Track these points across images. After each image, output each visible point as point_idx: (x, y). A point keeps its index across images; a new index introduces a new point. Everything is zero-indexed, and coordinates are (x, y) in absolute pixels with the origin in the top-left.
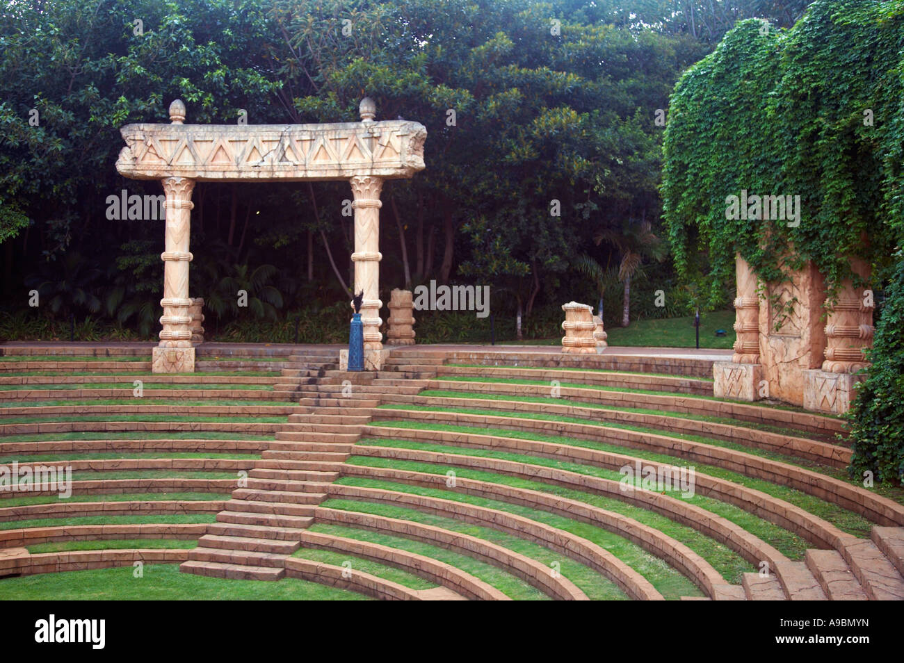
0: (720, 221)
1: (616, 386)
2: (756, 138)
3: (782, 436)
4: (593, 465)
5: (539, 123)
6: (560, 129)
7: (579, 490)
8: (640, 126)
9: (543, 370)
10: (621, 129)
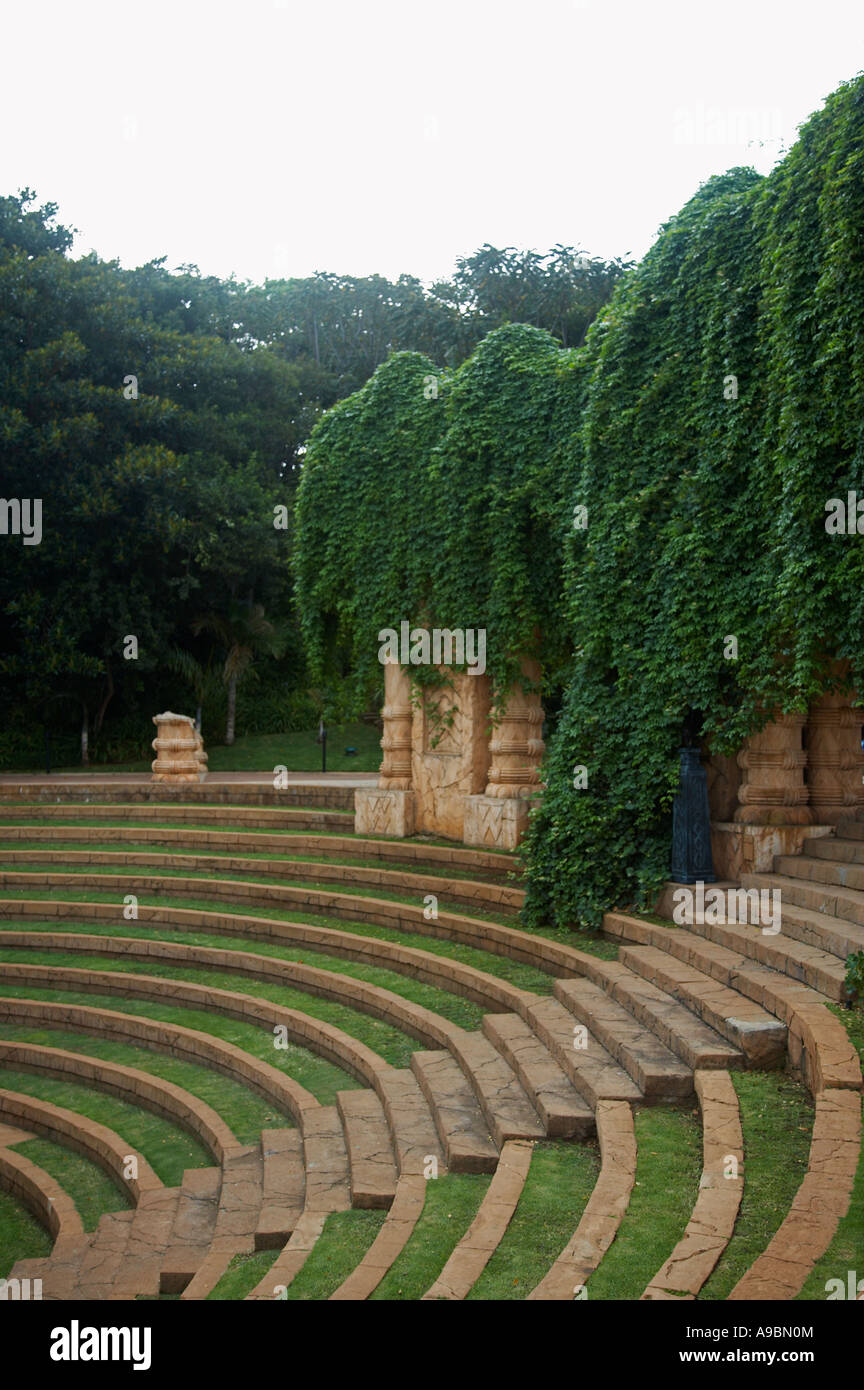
0: (368, 608)
1: (227, 825)
2: (413, 504)
3: (442, 880)
4: (205, 933)
5: (122, 464)
6: (153, 475)
7: (187, 968)
8: (254, 478)
9: (127, 806)
10: (231, 480)
